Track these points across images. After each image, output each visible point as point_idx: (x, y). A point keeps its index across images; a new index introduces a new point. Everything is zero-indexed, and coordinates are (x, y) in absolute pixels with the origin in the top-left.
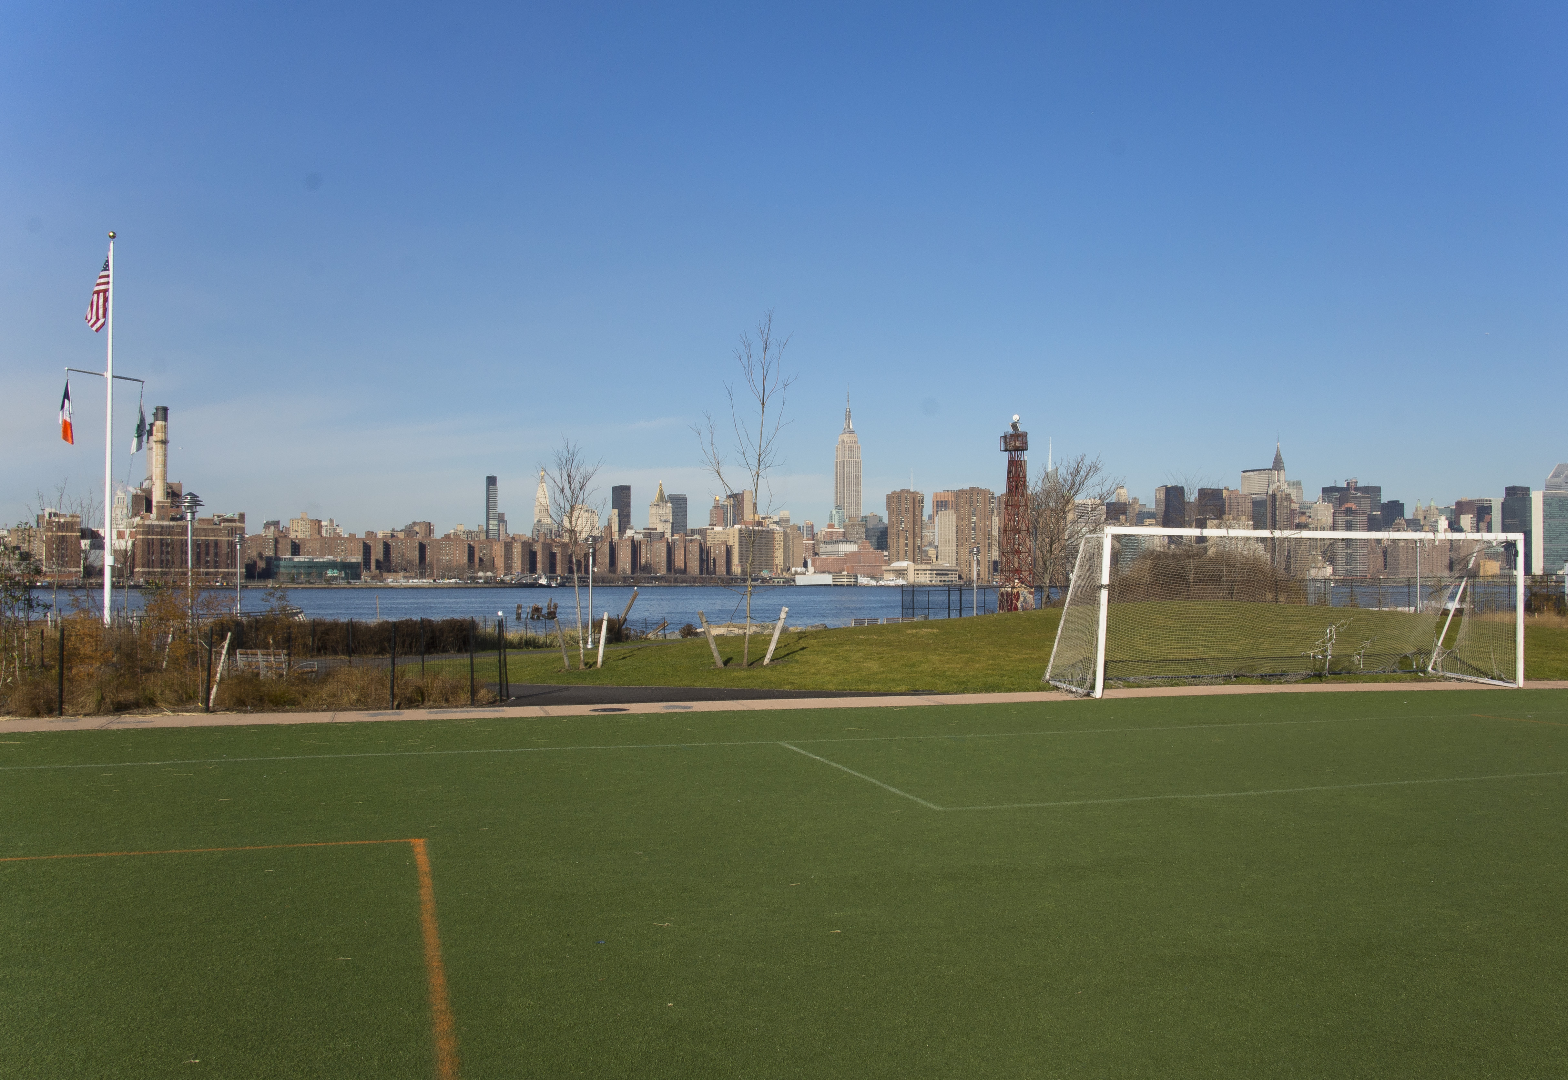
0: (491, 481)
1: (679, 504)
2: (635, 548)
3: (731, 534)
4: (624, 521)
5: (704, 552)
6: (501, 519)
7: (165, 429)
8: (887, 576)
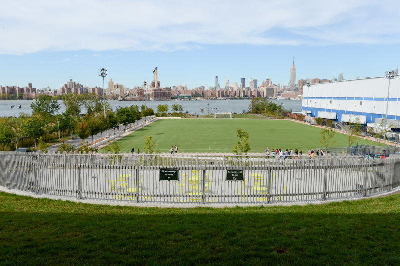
0: (217, 77)
1: (256, 82)
2: (244, 92)
3: (265, 90)
4: (244, 86)
5: (259, 93)
6: (219, 85)
7: (157, 72)
8: (297, 98)
